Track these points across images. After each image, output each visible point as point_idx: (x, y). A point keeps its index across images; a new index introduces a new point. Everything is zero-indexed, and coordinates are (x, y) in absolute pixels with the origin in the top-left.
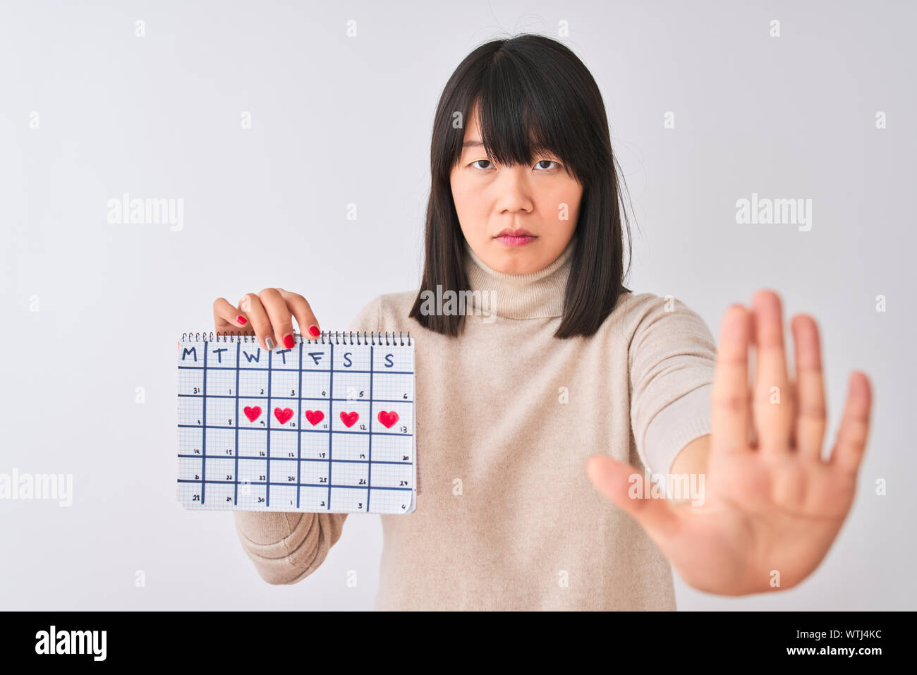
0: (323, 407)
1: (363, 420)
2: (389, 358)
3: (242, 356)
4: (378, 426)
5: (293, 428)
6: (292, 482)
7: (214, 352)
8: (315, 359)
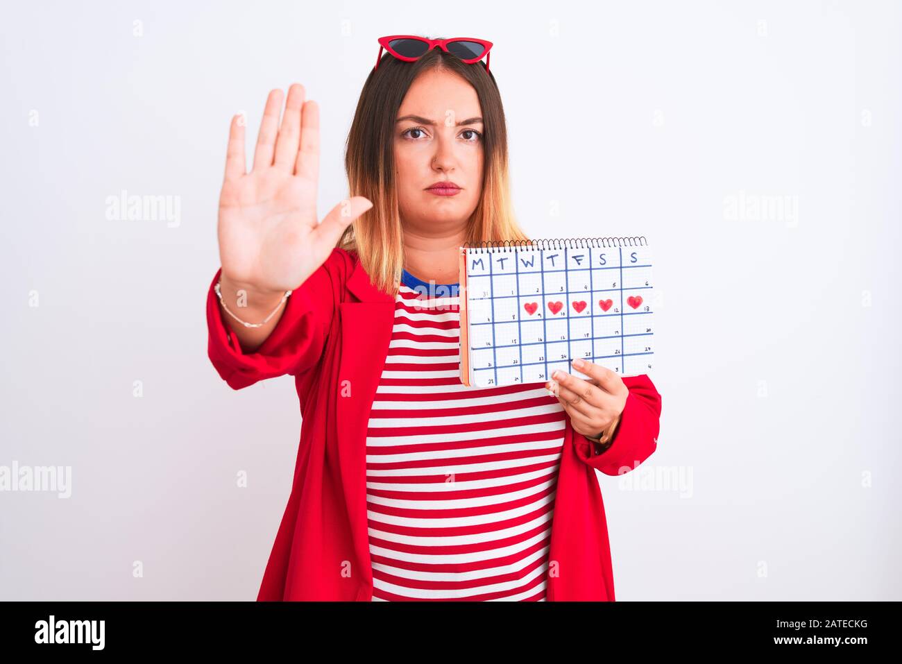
0: (586, 298)
1: (616, 305)
2: (634, 255)
3: (520, 263)
4: (628, 308)
5: (563, 316)
6: (565, 359)
7: (498, 261)
8: (577, 261)
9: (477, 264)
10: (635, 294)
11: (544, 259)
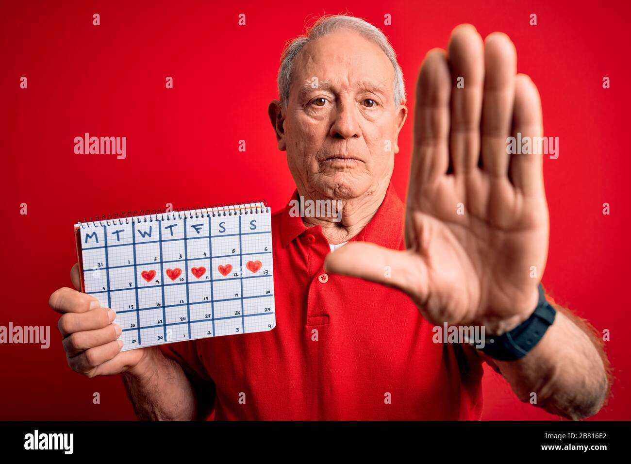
0: (205, 264)
1: (236, 269)
2: (253, 223)
3: (137, 234)
4: (247, 272)
5: (182, 282)
6: (184, 321)
7: (113, 233)
8: (197, 229)
9: (91, 237)
10: (254, 259)
11: (163, 229)
